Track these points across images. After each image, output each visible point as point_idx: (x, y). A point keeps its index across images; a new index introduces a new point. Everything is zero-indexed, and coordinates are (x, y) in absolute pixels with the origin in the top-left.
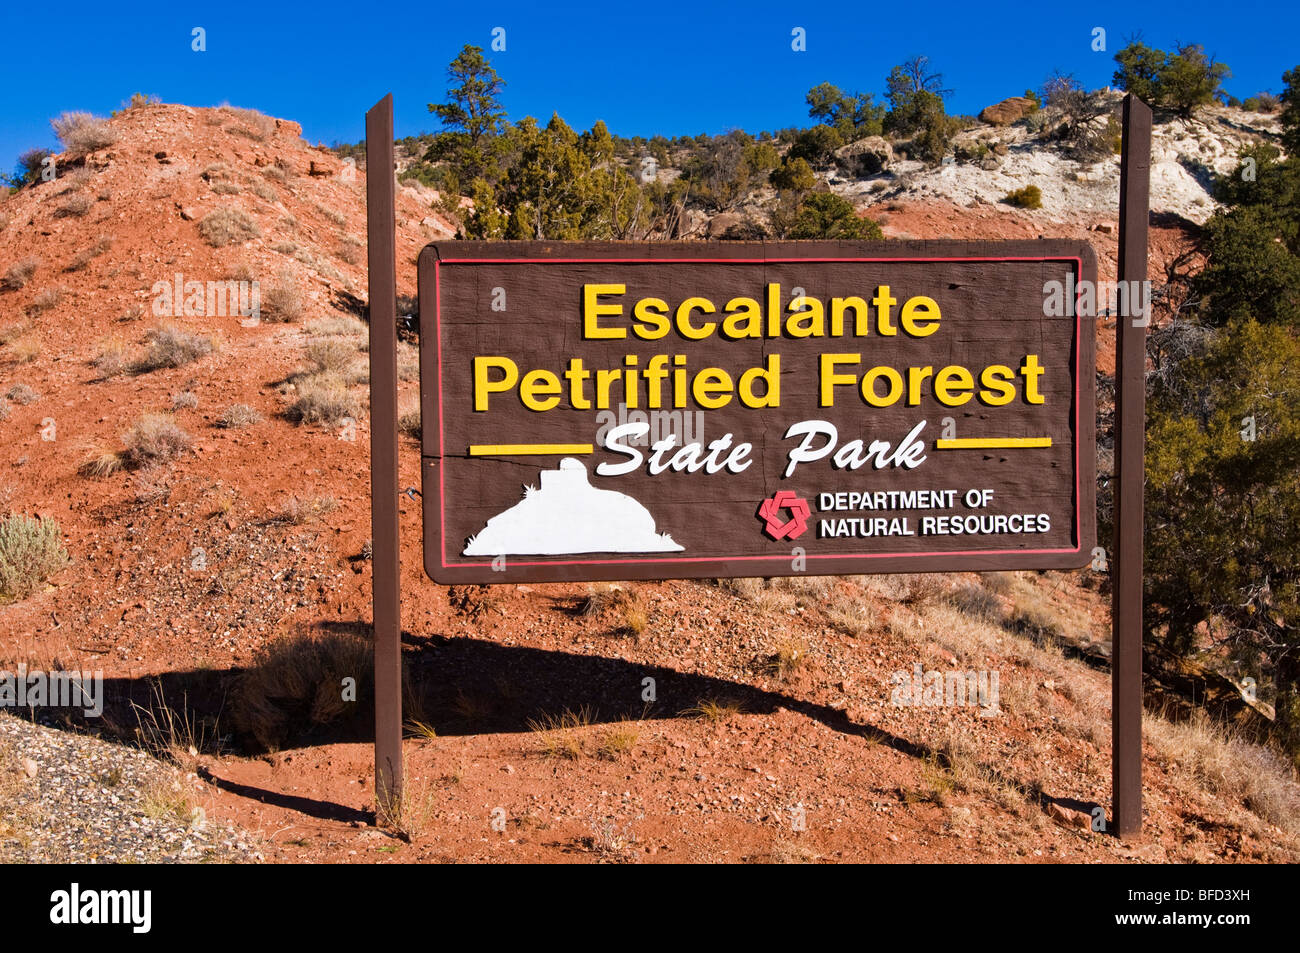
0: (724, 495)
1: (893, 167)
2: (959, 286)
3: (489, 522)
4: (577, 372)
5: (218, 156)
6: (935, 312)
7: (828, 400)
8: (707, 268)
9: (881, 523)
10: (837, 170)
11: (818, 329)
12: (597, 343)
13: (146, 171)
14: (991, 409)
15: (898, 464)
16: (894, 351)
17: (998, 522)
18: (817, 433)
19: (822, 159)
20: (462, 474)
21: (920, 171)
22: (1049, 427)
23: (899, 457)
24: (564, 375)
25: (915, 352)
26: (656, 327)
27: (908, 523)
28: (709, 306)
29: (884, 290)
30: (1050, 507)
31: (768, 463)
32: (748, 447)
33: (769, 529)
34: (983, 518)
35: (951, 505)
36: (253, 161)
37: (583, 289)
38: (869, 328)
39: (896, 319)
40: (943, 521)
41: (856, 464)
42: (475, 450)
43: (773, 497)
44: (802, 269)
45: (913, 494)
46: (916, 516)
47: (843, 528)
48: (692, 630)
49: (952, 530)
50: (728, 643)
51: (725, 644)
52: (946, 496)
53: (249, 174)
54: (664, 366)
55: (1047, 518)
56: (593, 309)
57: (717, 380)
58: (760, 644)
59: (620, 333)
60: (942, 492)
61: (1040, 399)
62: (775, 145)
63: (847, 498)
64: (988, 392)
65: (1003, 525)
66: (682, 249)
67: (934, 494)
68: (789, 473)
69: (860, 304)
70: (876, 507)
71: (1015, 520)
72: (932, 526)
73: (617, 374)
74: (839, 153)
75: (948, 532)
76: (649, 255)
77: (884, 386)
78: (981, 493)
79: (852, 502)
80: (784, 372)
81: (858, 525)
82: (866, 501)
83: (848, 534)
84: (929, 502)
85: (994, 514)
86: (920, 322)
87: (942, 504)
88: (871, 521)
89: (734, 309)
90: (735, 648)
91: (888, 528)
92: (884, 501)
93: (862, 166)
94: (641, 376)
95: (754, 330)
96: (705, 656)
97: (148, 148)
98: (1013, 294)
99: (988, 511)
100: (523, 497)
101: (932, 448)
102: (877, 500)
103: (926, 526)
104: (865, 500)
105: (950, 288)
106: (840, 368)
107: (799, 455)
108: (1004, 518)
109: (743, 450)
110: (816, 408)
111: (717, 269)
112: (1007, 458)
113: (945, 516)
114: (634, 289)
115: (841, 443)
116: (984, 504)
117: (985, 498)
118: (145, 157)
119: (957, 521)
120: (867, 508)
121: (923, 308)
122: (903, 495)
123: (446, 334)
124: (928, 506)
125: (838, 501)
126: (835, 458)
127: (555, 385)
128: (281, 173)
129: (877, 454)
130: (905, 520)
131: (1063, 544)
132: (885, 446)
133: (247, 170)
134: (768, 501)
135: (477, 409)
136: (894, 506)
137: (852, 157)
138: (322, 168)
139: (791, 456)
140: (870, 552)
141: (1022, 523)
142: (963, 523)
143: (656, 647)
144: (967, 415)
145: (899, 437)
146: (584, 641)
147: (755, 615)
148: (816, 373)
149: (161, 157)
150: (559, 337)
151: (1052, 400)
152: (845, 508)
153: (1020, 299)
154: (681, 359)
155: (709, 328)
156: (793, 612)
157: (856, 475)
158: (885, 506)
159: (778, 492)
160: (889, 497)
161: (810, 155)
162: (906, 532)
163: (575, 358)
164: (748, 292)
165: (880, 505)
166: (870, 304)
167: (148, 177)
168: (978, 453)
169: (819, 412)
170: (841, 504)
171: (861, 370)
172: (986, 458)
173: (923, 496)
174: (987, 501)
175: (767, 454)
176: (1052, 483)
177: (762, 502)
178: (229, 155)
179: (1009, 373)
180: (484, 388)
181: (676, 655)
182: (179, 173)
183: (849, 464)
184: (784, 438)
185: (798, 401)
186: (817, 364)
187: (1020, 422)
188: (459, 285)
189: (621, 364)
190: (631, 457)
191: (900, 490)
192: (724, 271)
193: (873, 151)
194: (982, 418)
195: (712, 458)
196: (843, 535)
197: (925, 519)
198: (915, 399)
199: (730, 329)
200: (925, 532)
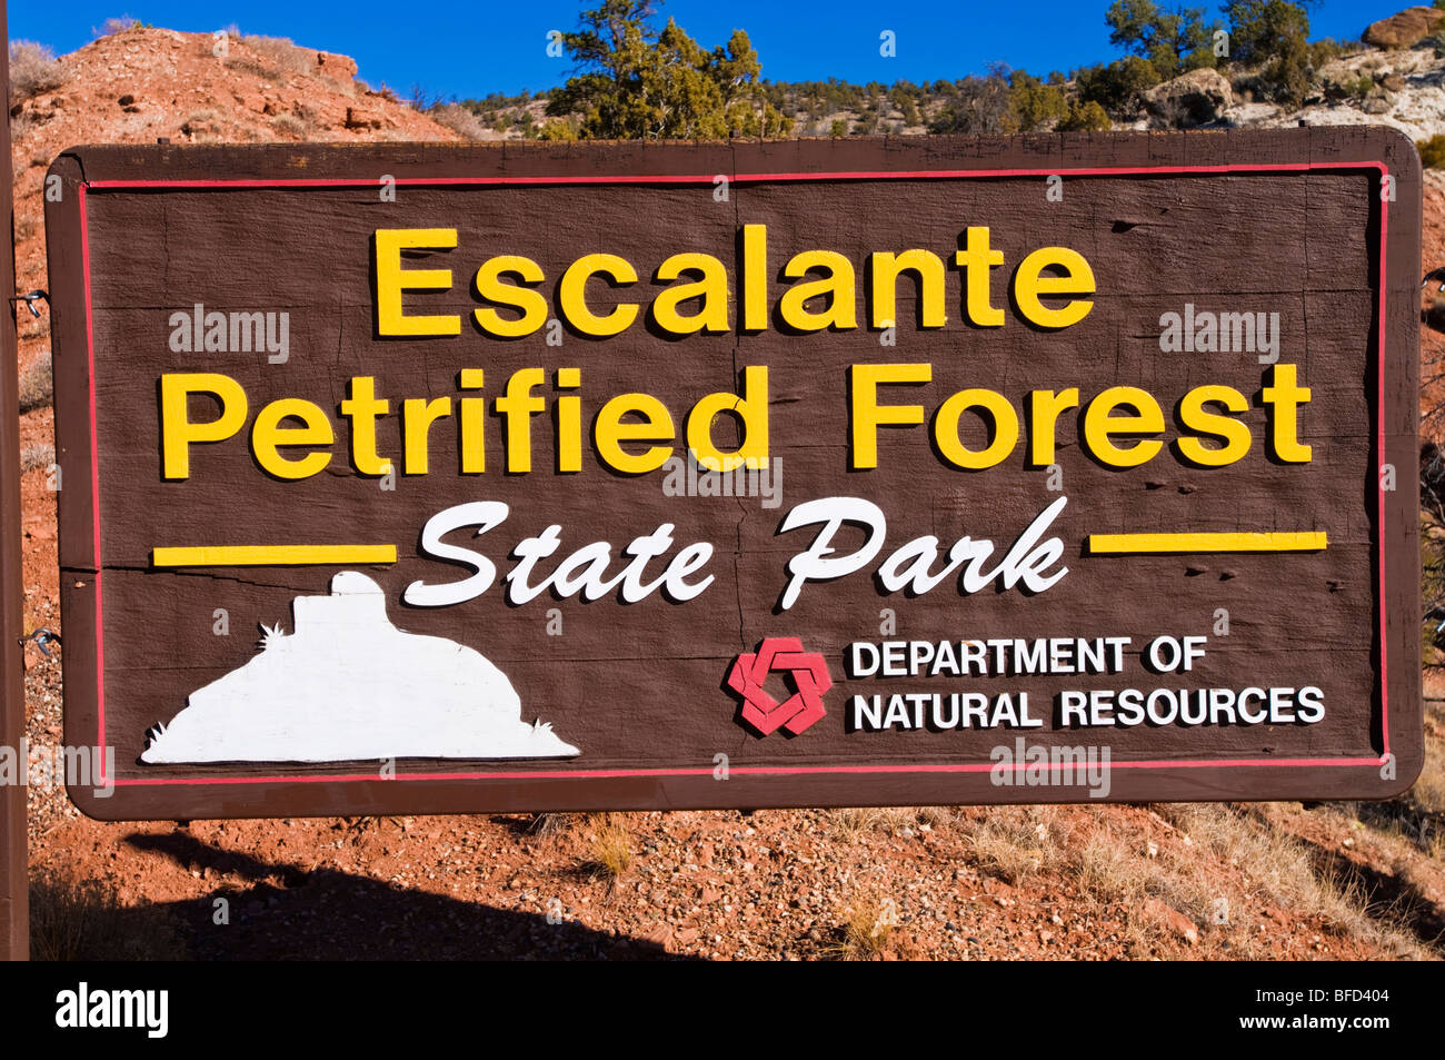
0: (660, 644)
1: (1231, 114)
2: (1133, 225)
3: (192, 698)
4: (365, 403)
5: (208, 101)
6: (1082, 277)
7: (866, 454)
8: (620, 195)
9: (975, 703)
10: (1149, 119)
11: (844, 314)
12: (405, 345)
13: (103, 122)
14: (1202, 472)
15: (1009, 583)
16: (1001, 359)
17: (1215, 702)
18: (845, 522)
19: (1129, 104)
20: (140, 602)
21: (1271, 117)
22: (1324, 510)
23: (1011, 572)
24: (339, 408)
25: (1043, 359)
26: (520, 312)
27: (1030, 703)
28: (624, 271)
29: (979, 235)
30: (1327, 672)
31: (747, 581)
32: (705, 550)
33: (749, 713)
34: (1184, 694)
35: (1119, 666)
36: (261, 108)
37: (373, 239)
38: (948, 312)
39: (1004, 292)
40: (1101, 700)
41: (924, 585)
42: (165, 556)
43: (757, 649)
44: (812, 196)
45: (1040, 644)
46: (1048, 688)
47: (897, 712)
48: (716, 868)
49: (1122, 717)
50: (770, 897)
51: (764, 899)
52: (1110, 650)
53: (250, 126)
54: (536, 390)
55: (1320, 694)
56: (393, 278)
57: (644, 418)
58: (827, 900)
59: (450, 325)
60: (1100, 642)
61: (1303, 453)
62: (1070, 90)
63: (907, 651)
64: (1195, 440)
65: (1227, 707)
66: (566, 157)
67: (1083, 645)
68: (788, 603)
69: (929, 264)
70: (966, 669)
71: (1253, 699)
72: (1080, 710)
73: (443, 406)
74: (1151, 95)
75: (1112, 721)
76: (502, 171)
77: (981, 425)
78: (1181, 643)
79: (915, 660)
80: (778, 401)
81: (928, 705)
82: (946, 658)
83: (907, 725)
84: (1073, 661)
85: (1209, 686)
86: (1050, 299)
87: (1099, 664)
88: (955, 697)
89: (674, 276)
90: (781, 906)
91: (990, 712)
92: (980, 659)
93: (1186, 112)
94: (491, 410)
95: (716, 317)
96: (721, 921)
97: (110, 90)
98: (1245, 240)
99: (1196, 679)
100: (258, 648)
101: (1079, 552)
102: (966, 657)
103: (1067, 709)
104: (942, 657)
105: (1114, 230)
106: (889, 393)
107: (807, 565)
108: (1230, 694)
109: (696, 556)
110: (843, 472)
111: (638, 196)
112: (1234, 572)
113: (1107, 688)
114: (477, 237)
115: (894, 541)
116: (1188, 666)
117: (1190, 653)
118: (105, 104)
119: (1131, 699)
120: (946, 671)
121: (1059, 271)
122: (1020, 646)
123: (106, 330)
124: (1071, 669)
125: (888, 658)
126: (881, 572)
127: (320, 428)
128: (301, 124)
129: (966, 563)
130: (1024, 697)
131: (1353, 747)
132: (983, 549)
133: (248, 119)
134: (747, 657)
135: (168, 476)
136: (1001, 669)
137: (1171, 99)
138: (363, 117)
139: (793, 566)
140: (954, 760)
141: (1266, 705)
142: (1144, 704)
143: (642, 902)
144: (1151, 486)
145: (1012, 529)
146: (523, 885)
147: (834, 840)
148: (843, 400)
149: (127, 102)
150: (330, 334)
151: (1328, 455)
152: (903, 672)
153: (1258, 249)
154: (570, 377)
155: (626, 315)
156: (909, 833)
157: (926, 606)
158: (983, 669)
159: (767, 639)
160: (992, 651)
161: (1111, 99)
162: (1026, 722)
163: (361, 374)
164: (704, 243)
165: (974, 665)
166: (951, 264)
167: (105, 131)
168: (1174, 561)
169: (851, 480)
170: (894, 664)
171: (932, 396)
172: (1192, 573)
173: (1060, 648)
174: (1194, 658)
175: (746, 562)
176: (1330, 623)
177: (735, 659)
178: (224, 99)
179: (1237, 400)
180: (180, 436)
181: (671, 919)
182: (150, 125)
183: (911, 584)
184: (778, 532)
185: (806, 459)
186: (843, 384)
187: (1259, 500)
188: (130, 232)
189: (452, 386)
190: (473, 570)
191: (1014, 636)
192: (655, 200)
193: (1202, 91)
194: (1182, 490)
195: (633, 572)
196: (898, 725)
197: (1066, 696)
198: (1044, 453)
199: (667, 315)
200: (1066, 721)
